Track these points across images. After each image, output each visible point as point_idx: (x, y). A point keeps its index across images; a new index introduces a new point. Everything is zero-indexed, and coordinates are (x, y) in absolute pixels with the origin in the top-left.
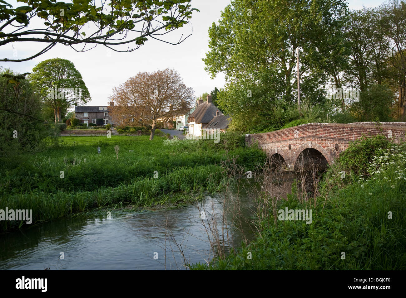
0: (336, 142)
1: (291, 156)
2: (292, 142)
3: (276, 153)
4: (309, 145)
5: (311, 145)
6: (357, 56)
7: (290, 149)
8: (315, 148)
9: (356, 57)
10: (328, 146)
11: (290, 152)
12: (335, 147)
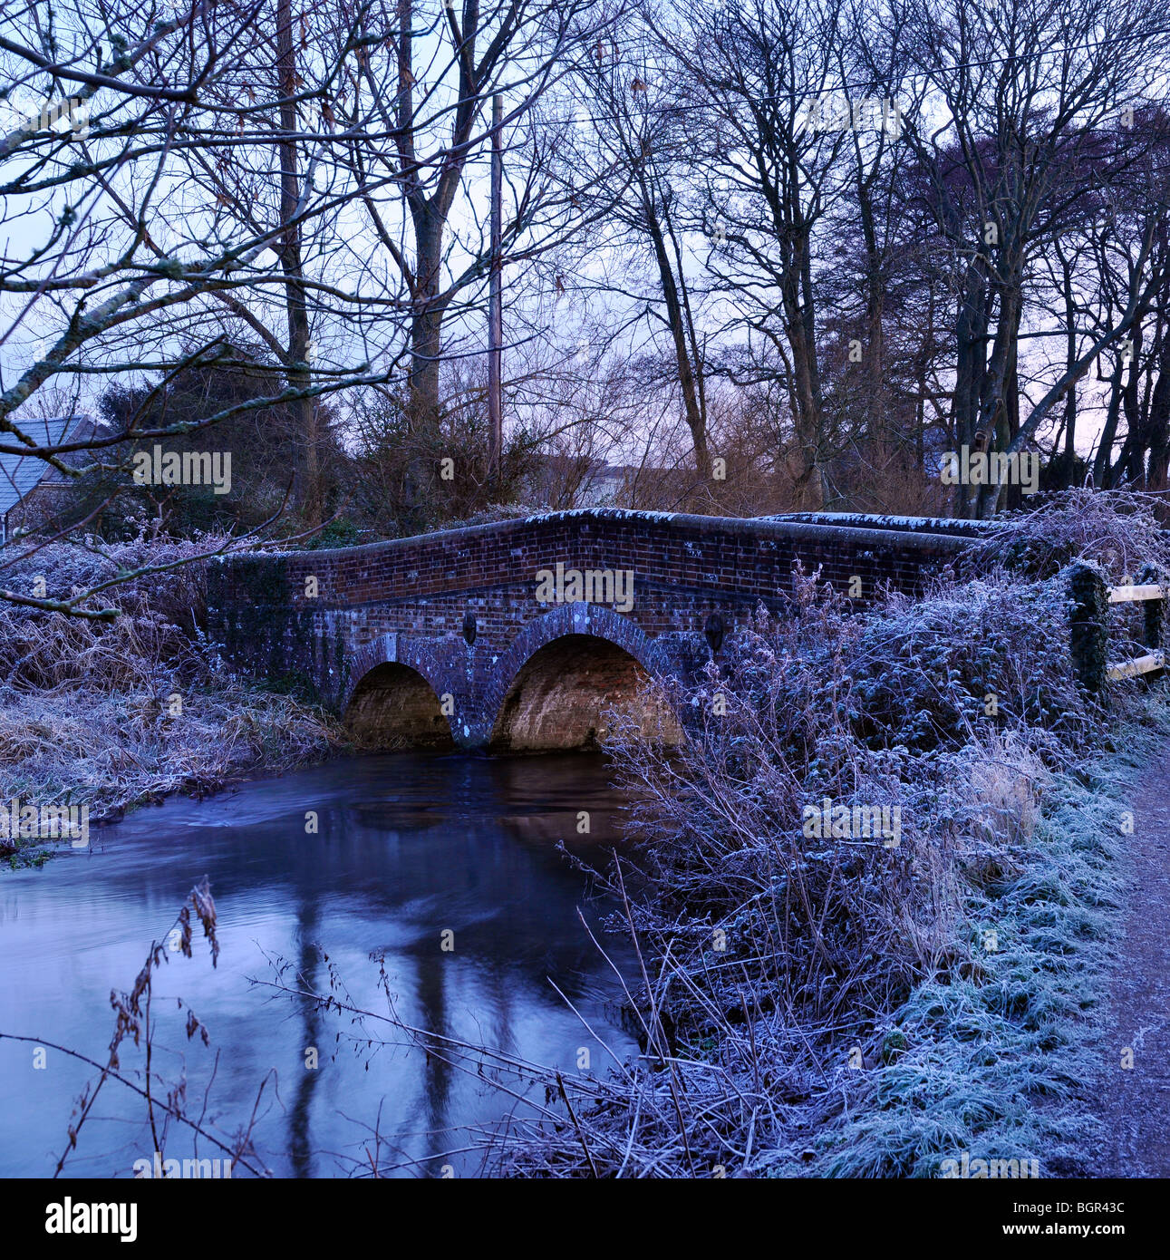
0: (712, 606)
1: (478, 679)
2: (481, 602)
3: (392, 658)
4: (577, 618)
5: (587, 620)
6: (774, 163)
7: (471, 642)
8: (607, 635)
9: (768, 163)
10: (674, 628)
11: (470, 653)
12: (708, 633)
